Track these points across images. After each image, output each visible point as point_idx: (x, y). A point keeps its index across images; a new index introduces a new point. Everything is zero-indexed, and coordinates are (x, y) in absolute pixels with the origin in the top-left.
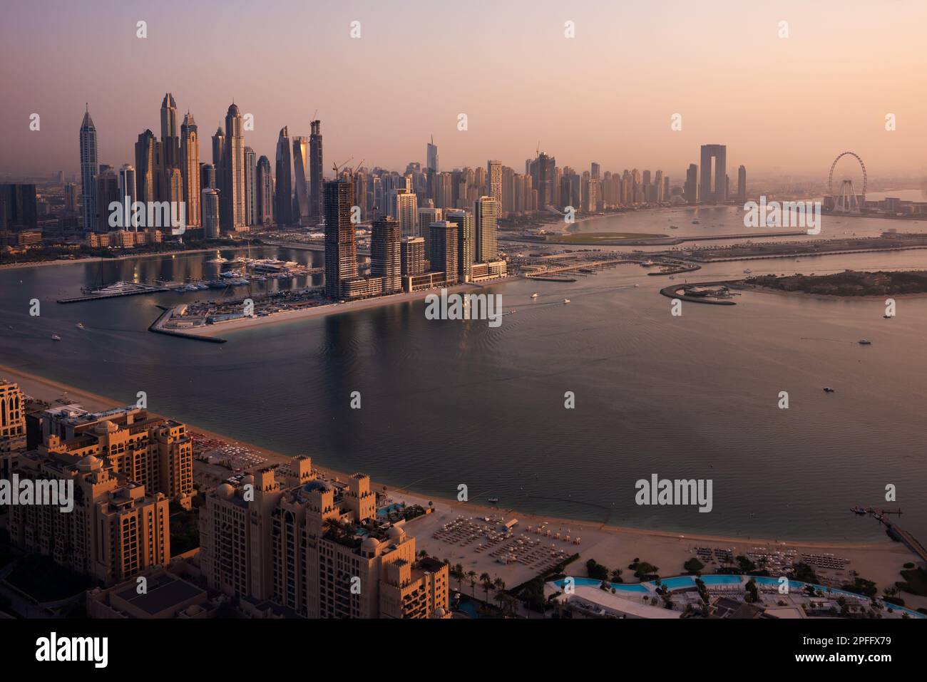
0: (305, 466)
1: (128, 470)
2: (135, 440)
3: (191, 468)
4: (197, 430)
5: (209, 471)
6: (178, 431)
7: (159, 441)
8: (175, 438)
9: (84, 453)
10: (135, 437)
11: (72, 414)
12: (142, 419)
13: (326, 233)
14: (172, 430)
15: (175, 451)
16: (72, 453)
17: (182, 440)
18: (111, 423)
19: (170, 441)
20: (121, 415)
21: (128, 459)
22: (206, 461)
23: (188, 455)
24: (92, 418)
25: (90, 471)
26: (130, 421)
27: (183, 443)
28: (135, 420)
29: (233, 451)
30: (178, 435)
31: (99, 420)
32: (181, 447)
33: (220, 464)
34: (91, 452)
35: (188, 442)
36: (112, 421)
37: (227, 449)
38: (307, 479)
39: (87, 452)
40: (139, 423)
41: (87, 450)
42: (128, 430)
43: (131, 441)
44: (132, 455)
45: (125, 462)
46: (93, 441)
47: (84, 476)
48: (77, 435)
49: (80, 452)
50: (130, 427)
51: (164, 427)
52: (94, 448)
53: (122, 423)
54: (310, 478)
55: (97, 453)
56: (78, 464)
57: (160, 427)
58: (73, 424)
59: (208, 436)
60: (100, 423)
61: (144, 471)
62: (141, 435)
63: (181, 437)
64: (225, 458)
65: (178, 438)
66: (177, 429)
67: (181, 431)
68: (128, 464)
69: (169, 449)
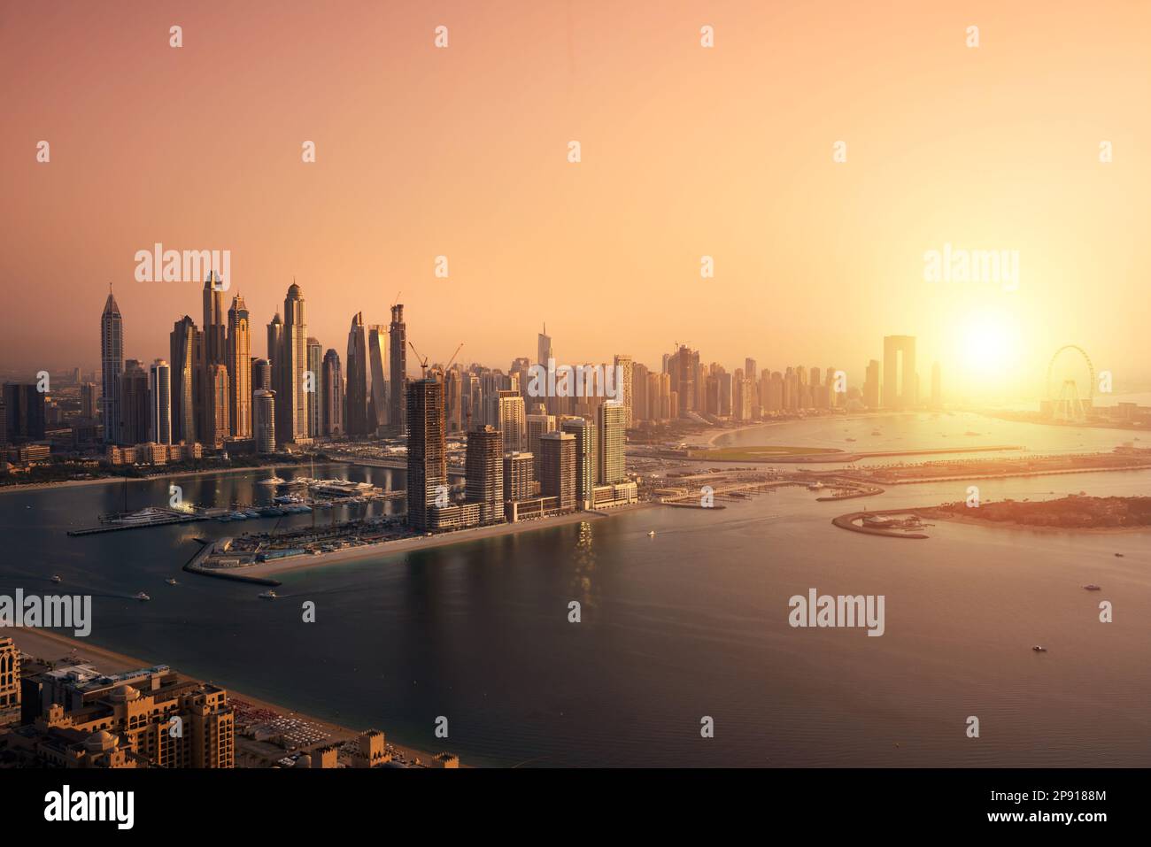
0: (377, 744)
1: (151, 749)
2: (161, 710)
3: (232, 746)
4: (242, 698)
5: (256, 749)
6: (216, 699)
7: (192, 712)
8: (212, 708)
9: (95, 727)
10: (161, 707)
11: (81, 677)
12: (170, 684)
13: (408, 447)
14: (209, 697)
15: (212, 725)
16: (79, 728)
17: (222, 711)
18: (131, 689)
19: (206, 711)
20: (143, 678)
21: (151, 734)
22: (251, 737)
23: (229, 729)
24: (106, 682)
25: (101, 751)
26: (156, 685)
27: (222, 714)
28: (162, 685)
29: (287, 724)
30: (216, 703)
31: (116, 685)
32: (220, 719)
33: (270, 742)
34: (103, 726)
35: (229, 712)
36: (133, 685)
37: (280, 722)
38: (380, 761)
39: (98, 727)
40: (166, 688)
41: (98, 723)
42: (152, 698)
43: (156, 711)
44: (157, 730)
45: (148, 739)
46: (106, 712)
47: (93, 758)
48: (86, 704)
49: (89, 726)
50: (155, 694)
51: (199, 693)
52: (107, 720)
53: (145, 689)
54: (383, 760)
55: (111, 727)
56: (87, 742)
57: (195, 693)
58: (82, 690)
59: (257, 705)
60: (117, 688)
61: (171, 751)
62: (169, 704)
63: (221, 706)
64: (276, 734)
65: (216, 707)
66: (215, 695)
67: (221, 698)
68: (151, 742)
69: (204, 723)
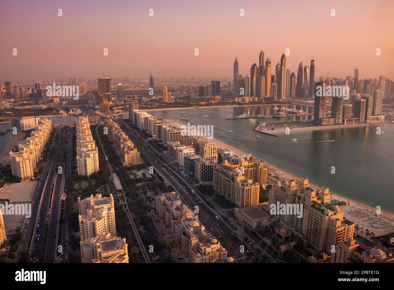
0: (306, 182)
1: (247, 174)
2: (250, 165)
3: (266, 176)
4: (268, 165)
5: (271, 178)
6: (263, 164)
7: (257, 166)
8: (262, 166)
9: (234, 167)
10: (250, 164)
11: (231, 154)
12: (251, 159)
14: (261, 163)
15: (262, 170)
16: (231, 166)
17: (264, 167)
18: (243, 159)
19: (260, 167)
20: (245, 157)
21: (247, 170)
22: (270, 175)
23: (266, 172)
24: (237, 156)
25: (236, 173)
26: (248, 159)
27: (264, 168)
28: (250, 159)
29: (279, 173)
30: (263, 165)
31: (239, 157)
32: (264, 169)
33: (275, 177)
34: (236, 167)
35: (266, 168)
36: (243, 158)
37: (278, 172)
38: (306, 186)
39: (235, 167)
40: (251, 160)
41: (235, 166)
42: (248, 162)
43: (248, 165)
44: (248, 170)
45: (246, 171)
46: (237, 163)
47: (235, 174)
48: (232, 161)
49: (233, 166)
50: (248, 161)
51: (259, 162)
52: (237, 166)
53: (246, 159)
54: (307, 186)
55: (238, 167)
56: (233, 170)
57: (258, 162)
58: (231, 158)
59: (271, 167)
60: (239, 158)
61: (252, 175)
62: (251, 164)
63: (264, 166)
64: (276, 175)
65: (263, 166)
66: (263, 163)
67: (264, 164)
68: (247, 172)
69: (260, 170)
